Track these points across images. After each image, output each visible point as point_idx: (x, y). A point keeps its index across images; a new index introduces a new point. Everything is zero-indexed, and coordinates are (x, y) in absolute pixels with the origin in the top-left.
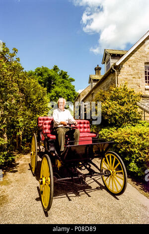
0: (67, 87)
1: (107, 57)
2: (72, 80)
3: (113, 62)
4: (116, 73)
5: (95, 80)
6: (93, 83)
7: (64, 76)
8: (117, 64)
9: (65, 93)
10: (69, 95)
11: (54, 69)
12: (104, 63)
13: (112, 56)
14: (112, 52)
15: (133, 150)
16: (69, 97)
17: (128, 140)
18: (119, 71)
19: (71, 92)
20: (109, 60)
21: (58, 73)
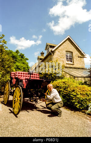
0: (23, 63)
1: (48, 47)
2: (27, 59)
3: (50, 49)
4: (52, 55)
5: (41, 59)
6: (40, 61)
7: (22, 56)
8: (53, 50)
9: (22, 66)
10: (25, 68)
11: (16, 52)
12: (46, 50)
13: (50, 47)
14: (50, 45)
15: (60, 90)
16: (25, 69)
17: (58, 85)
18: (54, 54)
19: (26, 66)
20: (49, 48)
21: (19, 54)
